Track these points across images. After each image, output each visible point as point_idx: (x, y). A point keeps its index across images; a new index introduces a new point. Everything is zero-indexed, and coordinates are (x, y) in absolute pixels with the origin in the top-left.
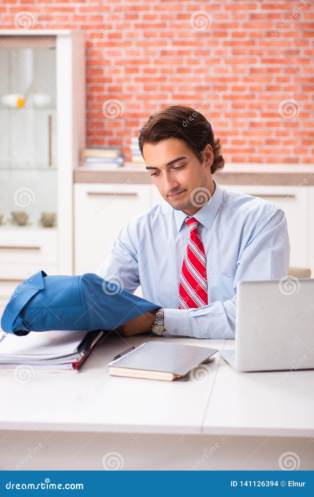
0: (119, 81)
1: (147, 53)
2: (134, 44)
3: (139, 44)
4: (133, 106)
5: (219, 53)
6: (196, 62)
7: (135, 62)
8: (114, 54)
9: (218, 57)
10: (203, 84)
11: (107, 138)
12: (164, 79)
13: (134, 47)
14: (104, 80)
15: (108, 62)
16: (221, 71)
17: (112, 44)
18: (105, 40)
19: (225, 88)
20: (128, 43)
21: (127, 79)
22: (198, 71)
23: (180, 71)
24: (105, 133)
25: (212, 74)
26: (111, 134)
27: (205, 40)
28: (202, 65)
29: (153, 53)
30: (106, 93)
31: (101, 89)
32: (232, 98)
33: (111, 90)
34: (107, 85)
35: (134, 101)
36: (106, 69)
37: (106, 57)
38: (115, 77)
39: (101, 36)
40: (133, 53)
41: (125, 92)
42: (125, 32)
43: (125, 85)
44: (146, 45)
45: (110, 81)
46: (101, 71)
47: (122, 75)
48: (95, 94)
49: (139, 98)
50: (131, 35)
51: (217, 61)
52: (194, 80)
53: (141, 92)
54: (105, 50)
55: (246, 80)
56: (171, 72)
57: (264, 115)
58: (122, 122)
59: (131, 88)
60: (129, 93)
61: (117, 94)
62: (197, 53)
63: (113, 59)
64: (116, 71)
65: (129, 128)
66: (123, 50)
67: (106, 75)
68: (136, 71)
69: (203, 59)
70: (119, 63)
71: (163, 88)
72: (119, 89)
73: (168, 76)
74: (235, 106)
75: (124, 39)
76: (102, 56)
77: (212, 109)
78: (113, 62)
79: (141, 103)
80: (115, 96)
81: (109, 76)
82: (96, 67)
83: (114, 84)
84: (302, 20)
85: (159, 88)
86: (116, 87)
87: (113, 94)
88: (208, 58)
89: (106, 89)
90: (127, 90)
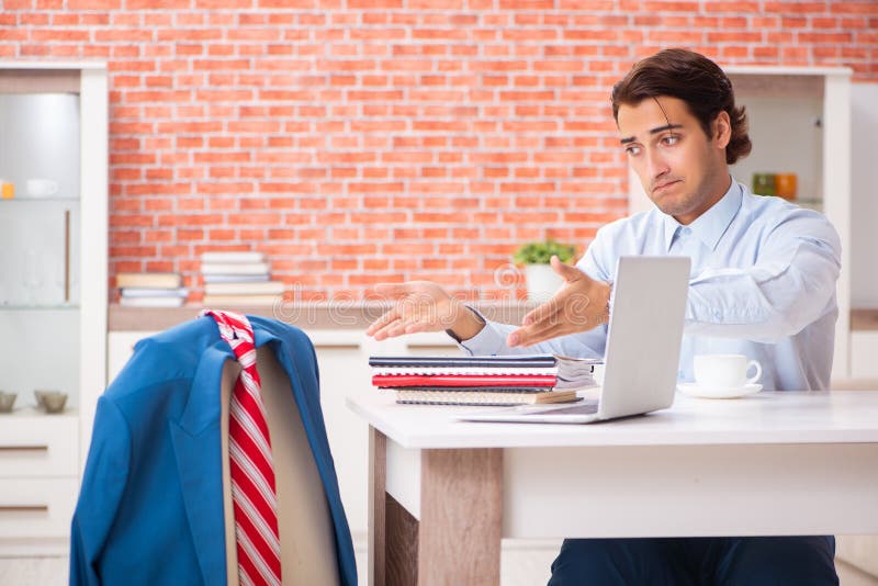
0: (166, 159)
1: (217, 112)
2: (193, 96)
3: (201, 97)
4: (191, 203)
5: (342, 111)
6: (301, 128)
7: (195, 127)
8: (158, 113)
9: (338, 118)
10: (315, 164)
11: (145, 260)
12: (247, 157)
13: (193, 101)
14: (140, 159)
15: (148, 127)
16: (345, 141)
17: (154, 97)
18: (143, 88)
19: (352, 172)
20: (183, 95)
21: (183, 157)
22: (304, 143)
23: (273, 142)
24: (140, 251)
25: (330, 147)
26: (152, 252)
27: (317, 90)
28: (313, 133)
29: (228, 112)
30: (143, 181)
31: (135, 174)
32: (364, 188)
33: (151, 175)
34: (144, 168)
35: (193, 194)
36: (143, 138)
37: (143, 119)
38: (159, 153)
39: (135, 81)
40: (190, 111)
41: (176, 179)
42: (177, 74)
43: (177, 167)
44: (214, 97)
45: (152, 159)
46: (136, 144)
47: (172, 150)
48: (125, 183)
49: (202, 189)
50: (188, 81)
51: (338, 125)
52: (299, 157)
53: (206, 178)
54: (142, 105)
55: (387, 157)
56: (259, 145)
57: (419, 217)
58: (173, 230)
59: (188, 173)
60: (185, 180)
61: (165, 183)
62: (304, 111)
63: (156, 123)
64: (161, 143)
65: (184, 242)
66: (173, 106)
67: (143, 150)
68: (197, 141)
69: (313, 121)
70: (165, 129)
71: (244, 173)
72: (167, 174)
73: (253, 151)
74: (368, 203)
75: (176, 86)
76: (136, 116)
77: (330, 208)
78: (156, 127)
79: (206, 198)
80: (159, 186)
81: (149, 152)
82: (126, 136)
83: (158, 165)
84: (482, 57)
85: (237, 172)
86: (161, 171)
87: (157, 182)
88: (322, 120)
89: (143, 173)
90: (181, 176)
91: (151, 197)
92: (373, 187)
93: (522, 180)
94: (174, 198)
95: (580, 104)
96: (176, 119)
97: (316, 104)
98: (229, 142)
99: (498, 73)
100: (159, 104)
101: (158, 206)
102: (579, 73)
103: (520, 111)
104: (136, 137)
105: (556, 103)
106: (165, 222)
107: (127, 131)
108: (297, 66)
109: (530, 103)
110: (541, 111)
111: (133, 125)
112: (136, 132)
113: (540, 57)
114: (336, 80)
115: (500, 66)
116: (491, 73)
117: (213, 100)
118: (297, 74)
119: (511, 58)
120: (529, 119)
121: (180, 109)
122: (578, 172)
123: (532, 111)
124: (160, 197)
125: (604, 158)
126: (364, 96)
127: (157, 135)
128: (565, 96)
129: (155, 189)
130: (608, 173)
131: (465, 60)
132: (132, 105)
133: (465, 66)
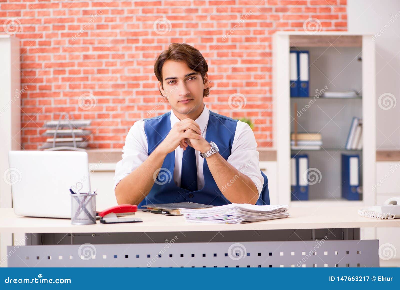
0: (48, 81)
1: (72, 58)
2: (61, 50)
3: (65, 50)
4: (60, 102)
5: (132, 56)
6: (113, 64)
7: (62, 65)
8: (44, 58)
9: (131, 60)
10: (119, 82)
11: (38, 129)
12: (87, 79)
14: (36, 81)
15: (40, 65)
16: (134, 71)
17: (42, 51)
18: (37, 46)
19: (137, 85)
20: (56, 49)
21: (56, 79)
23: (99, 71)
24: (36, 125)
25: (127, 74)
26: (41, 125)
27: (120, 46)
28: (118, 67)
29: (77, 57)
30: (38, 91)
31: (34, 88)
32: (143, 93)
33: (41, 88)
34: (38, 85)
35: (61, 97)
36: (37, 71)
37: (37, 61)
38: (45, 77)
39: (33, 43)
40: (60, 57)
41: (53, 90)
42: (53, 40)
43: (53, 84)
45: (41, 81)
46: (34, 73)
47: (52, 76)
48: (29, 92)
49: (65, 95)
50: (58, 43)
51: (131, 63)
52: (112, 79)
53: (67, 89)
54: (37, 55)
56: (93, 73)
58: (52, 115)
59: (59, 87)
60: (57, 91)
61: (48, 92)
62: (114, 57)
63: (43, 63)
64: (46, 73)
66: (51, 55)
67: (37, 76)
68: (63, 72)
69: (118, 61)
70: (47, 66)
71: (85, 87)
73: (90, 76)
74: (145, 100)
75: (53, 45)
76: (33, 60)
77: (127, 103)
78: (43, 65)
79: (68, 99)
80: (45, 93)
81: (40, 77)
82: (29, 70)
83: (44, 84)
84: (200, 29)
85: (82, 86)
86: (46, 86)
87: (44, 91)
88: (123, 60)
89: (37, 87)
90: (55, 89)
91: (41, 99)
92: (148, 93)
93: (221, 89)
94: (52, 99)
95: (249, 51)
96: (53, 61)
97: (120, 53)
98: (78, 72)
99: (208, 37)
100: (45, 54)
101: (45, 103)
102: (248, 36)
103: (219, 55)
104: (34, 70)
105: (237, 51)
106: (48, 111)
107: (29, 68)
108: (111, 34)
109: (225, 51)
110: (230, 55)
111: (33, 64)
112: (34, 68)
113: (229, 28)
114: (129, 41)
115: (209, 33)
116: (205, 36)
117: (71, 51)
118: (111, 38)
119: (215, 29)
120: (224, 58)
121: (55, 56)
122: (248, 84)
123: (226, 55)
124: (46, 99)
125: (261, 77)
126: (143, 49)
127: (43, 69)
128: (241, 48)
129: (43, 95)
130: (263, 85)
131: (192, 30)
132: (32, 55)
133: (192, 33)
